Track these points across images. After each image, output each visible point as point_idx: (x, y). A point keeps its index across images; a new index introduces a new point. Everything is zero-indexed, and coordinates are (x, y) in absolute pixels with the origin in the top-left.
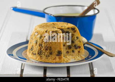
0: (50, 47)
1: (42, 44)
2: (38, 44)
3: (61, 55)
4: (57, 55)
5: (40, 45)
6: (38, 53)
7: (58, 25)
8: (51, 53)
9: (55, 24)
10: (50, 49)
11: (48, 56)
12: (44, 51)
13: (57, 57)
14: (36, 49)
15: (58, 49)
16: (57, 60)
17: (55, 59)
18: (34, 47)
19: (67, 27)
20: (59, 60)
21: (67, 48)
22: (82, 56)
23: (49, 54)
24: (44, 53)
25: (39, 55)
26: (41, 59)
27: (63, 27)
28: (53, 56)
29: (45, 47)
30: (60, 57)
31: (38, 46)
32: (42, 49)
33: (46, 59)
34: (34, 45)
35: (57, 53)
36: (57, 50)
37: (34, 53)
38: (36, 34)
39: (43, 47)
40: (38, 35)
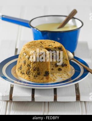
0: (38, 68)
1: (30, 65)
2: (26, 64)
3: (48, 76)
4: (44, 76)
5: (29, 65)
6: (27, 73)
7: (45, 44)
8: (39, 74)
9: (42, 42)
10: (38, 70)
11: (36, 76)
12: (32, 71)
13: (45, 77)
14: (25, 68)
15: (46, 70)
16: (45, 80)
17: (42, 79)
18: (23, 67)
19: (54, 47)
20: (46, 80)
21: (54, 66)
22: (68, 73)
23: (36, 74)
24: (32, 74)
25: (28, 75)
26: (29, 78)
27: (51, 47)
28: (41, 77)
29: (33, 68)
30: (47, 77)
31: (27, 67)
32: (30, 70)
33: (34, 79)
34: (23, 65)
35: (44, 74)
36: (44, 71)
37: (23, 72)
38: (25, 54)
39: (31, 68)
40: (26, 55)
